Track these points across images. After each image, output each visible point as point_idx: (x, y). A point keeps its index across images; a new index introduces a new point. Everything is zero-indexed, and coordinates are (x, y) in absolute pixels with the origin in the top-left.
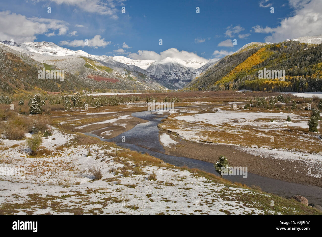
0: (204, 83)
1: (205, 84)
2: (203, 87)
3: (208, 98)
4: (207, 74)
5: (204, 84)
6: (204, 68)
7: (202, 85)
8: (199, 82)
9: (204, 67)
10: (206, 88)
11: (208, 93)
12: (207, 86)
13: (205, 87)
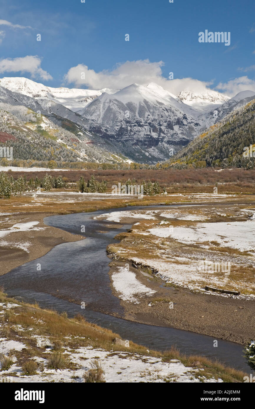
0: (221, 149)
1: (223, 151)
2: (216, 158)
3: (229, 185)
4: (229, 128)
5: (221, 152)
6: (222, 112)
7: (215, 154)
8: (207, 147)
9: (220, 109)
10: (225, 161)
11: (230, 173)
12: (227, 157)
13: (221, 158)
